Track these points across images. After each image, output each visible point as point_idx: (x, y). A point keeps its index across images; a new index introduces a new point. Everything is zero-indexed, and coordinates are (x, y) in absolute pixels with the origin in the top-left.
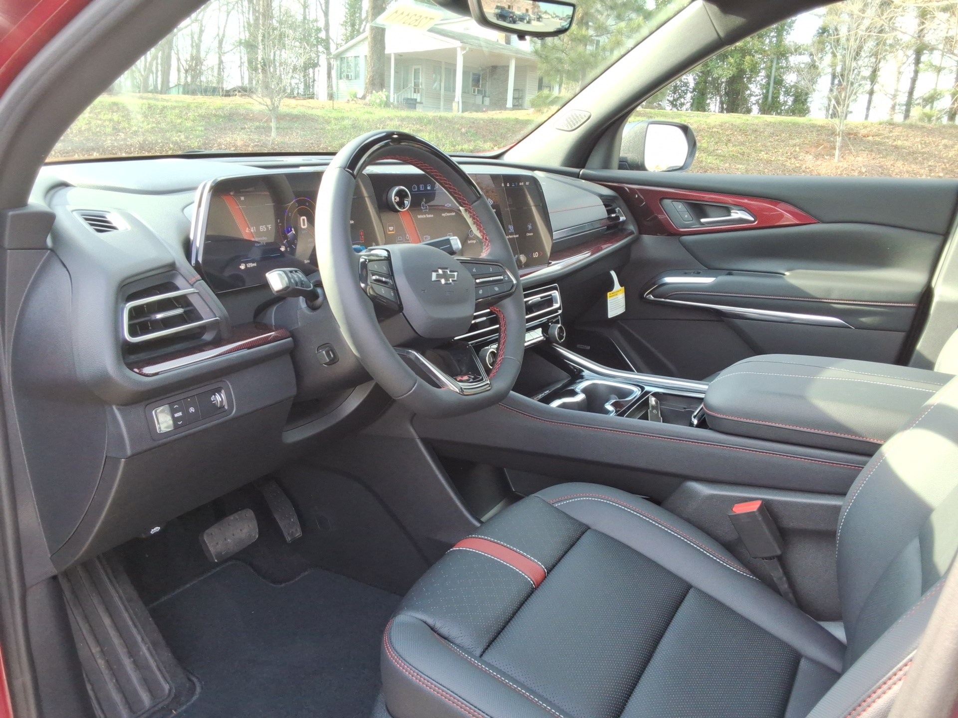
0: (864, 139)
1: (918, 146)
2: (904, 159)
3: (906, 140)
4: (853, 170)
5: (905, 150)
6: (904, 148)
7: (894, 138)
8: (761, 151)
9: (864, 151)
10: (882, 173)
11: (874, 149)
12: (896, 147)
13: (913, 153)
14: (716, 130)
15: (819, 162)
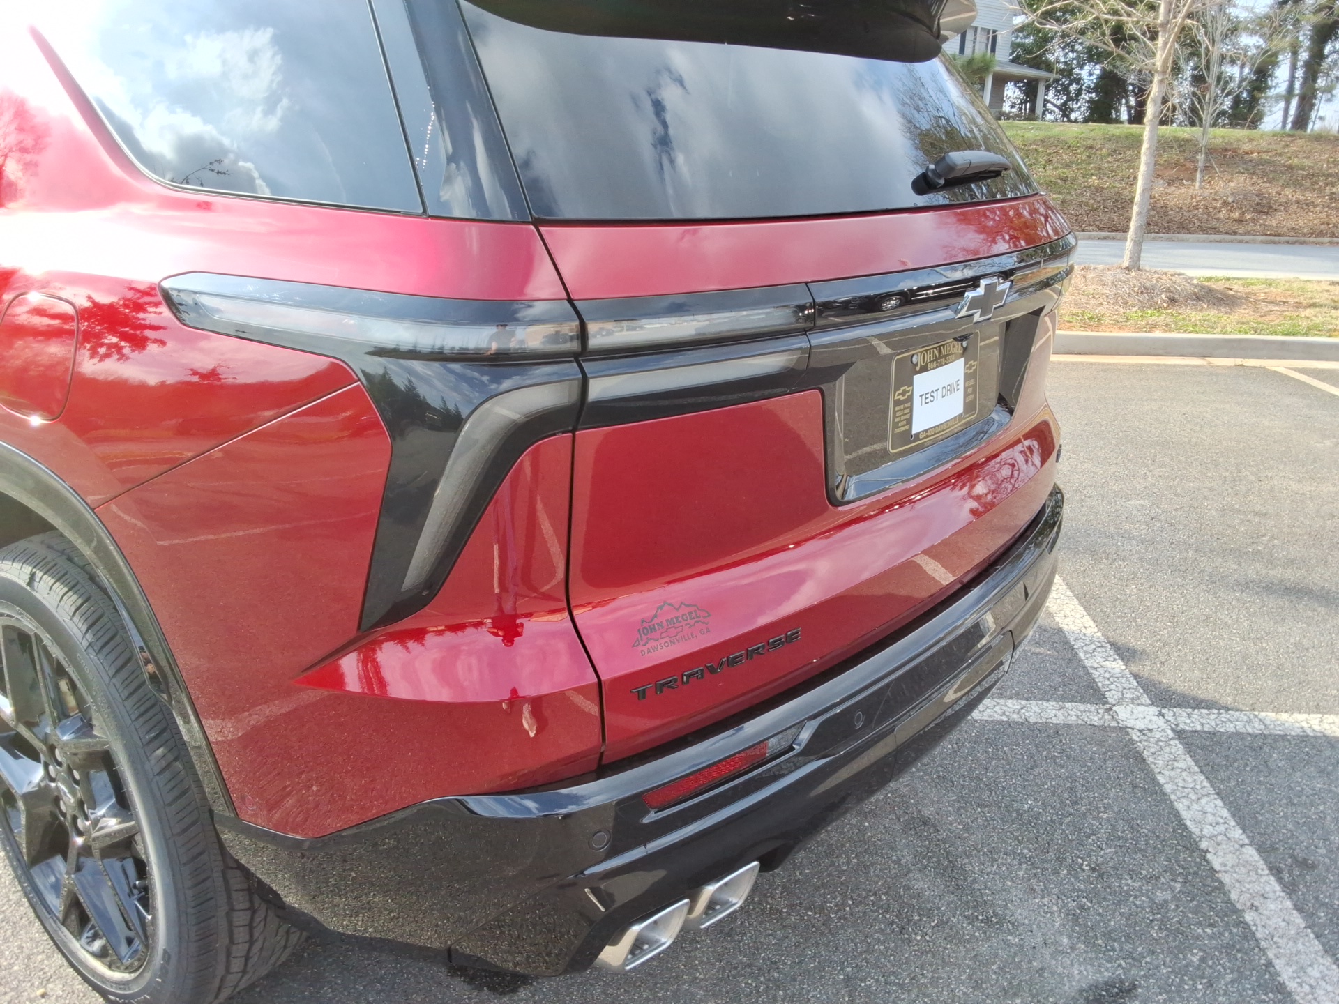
0: (1246, 156)
1: (1322, 165)
2: (1297, 184)
3: (1307, 158)
4: (1215, 200)
5: (1300, 172)
6: (1301, 169)
7: (1289, 155)
8: (1092, 175)
9: (1243, 173)
10: (1258, 204)
11: (1257, 171)
12: (1290, 168)
13: (1313, 175)
14: (1034, 147)
15: (1171, 189)
